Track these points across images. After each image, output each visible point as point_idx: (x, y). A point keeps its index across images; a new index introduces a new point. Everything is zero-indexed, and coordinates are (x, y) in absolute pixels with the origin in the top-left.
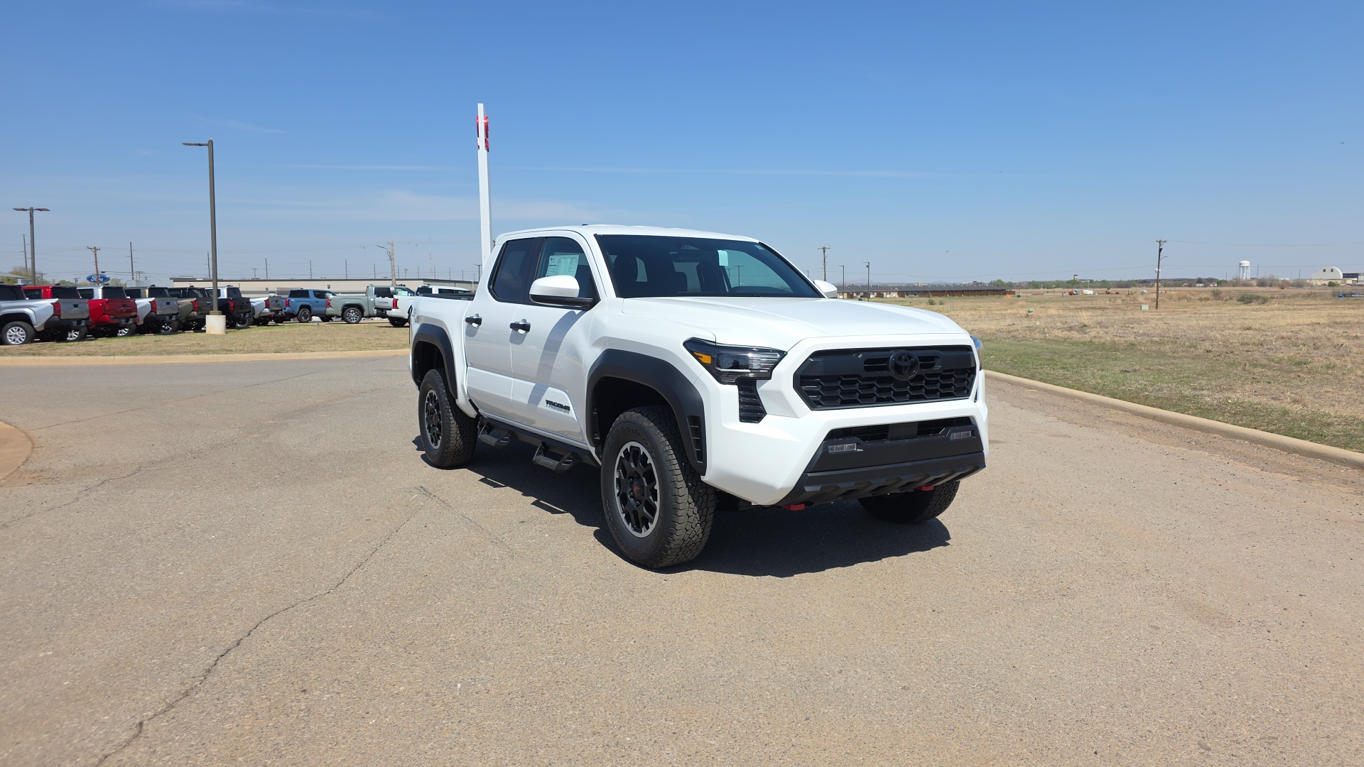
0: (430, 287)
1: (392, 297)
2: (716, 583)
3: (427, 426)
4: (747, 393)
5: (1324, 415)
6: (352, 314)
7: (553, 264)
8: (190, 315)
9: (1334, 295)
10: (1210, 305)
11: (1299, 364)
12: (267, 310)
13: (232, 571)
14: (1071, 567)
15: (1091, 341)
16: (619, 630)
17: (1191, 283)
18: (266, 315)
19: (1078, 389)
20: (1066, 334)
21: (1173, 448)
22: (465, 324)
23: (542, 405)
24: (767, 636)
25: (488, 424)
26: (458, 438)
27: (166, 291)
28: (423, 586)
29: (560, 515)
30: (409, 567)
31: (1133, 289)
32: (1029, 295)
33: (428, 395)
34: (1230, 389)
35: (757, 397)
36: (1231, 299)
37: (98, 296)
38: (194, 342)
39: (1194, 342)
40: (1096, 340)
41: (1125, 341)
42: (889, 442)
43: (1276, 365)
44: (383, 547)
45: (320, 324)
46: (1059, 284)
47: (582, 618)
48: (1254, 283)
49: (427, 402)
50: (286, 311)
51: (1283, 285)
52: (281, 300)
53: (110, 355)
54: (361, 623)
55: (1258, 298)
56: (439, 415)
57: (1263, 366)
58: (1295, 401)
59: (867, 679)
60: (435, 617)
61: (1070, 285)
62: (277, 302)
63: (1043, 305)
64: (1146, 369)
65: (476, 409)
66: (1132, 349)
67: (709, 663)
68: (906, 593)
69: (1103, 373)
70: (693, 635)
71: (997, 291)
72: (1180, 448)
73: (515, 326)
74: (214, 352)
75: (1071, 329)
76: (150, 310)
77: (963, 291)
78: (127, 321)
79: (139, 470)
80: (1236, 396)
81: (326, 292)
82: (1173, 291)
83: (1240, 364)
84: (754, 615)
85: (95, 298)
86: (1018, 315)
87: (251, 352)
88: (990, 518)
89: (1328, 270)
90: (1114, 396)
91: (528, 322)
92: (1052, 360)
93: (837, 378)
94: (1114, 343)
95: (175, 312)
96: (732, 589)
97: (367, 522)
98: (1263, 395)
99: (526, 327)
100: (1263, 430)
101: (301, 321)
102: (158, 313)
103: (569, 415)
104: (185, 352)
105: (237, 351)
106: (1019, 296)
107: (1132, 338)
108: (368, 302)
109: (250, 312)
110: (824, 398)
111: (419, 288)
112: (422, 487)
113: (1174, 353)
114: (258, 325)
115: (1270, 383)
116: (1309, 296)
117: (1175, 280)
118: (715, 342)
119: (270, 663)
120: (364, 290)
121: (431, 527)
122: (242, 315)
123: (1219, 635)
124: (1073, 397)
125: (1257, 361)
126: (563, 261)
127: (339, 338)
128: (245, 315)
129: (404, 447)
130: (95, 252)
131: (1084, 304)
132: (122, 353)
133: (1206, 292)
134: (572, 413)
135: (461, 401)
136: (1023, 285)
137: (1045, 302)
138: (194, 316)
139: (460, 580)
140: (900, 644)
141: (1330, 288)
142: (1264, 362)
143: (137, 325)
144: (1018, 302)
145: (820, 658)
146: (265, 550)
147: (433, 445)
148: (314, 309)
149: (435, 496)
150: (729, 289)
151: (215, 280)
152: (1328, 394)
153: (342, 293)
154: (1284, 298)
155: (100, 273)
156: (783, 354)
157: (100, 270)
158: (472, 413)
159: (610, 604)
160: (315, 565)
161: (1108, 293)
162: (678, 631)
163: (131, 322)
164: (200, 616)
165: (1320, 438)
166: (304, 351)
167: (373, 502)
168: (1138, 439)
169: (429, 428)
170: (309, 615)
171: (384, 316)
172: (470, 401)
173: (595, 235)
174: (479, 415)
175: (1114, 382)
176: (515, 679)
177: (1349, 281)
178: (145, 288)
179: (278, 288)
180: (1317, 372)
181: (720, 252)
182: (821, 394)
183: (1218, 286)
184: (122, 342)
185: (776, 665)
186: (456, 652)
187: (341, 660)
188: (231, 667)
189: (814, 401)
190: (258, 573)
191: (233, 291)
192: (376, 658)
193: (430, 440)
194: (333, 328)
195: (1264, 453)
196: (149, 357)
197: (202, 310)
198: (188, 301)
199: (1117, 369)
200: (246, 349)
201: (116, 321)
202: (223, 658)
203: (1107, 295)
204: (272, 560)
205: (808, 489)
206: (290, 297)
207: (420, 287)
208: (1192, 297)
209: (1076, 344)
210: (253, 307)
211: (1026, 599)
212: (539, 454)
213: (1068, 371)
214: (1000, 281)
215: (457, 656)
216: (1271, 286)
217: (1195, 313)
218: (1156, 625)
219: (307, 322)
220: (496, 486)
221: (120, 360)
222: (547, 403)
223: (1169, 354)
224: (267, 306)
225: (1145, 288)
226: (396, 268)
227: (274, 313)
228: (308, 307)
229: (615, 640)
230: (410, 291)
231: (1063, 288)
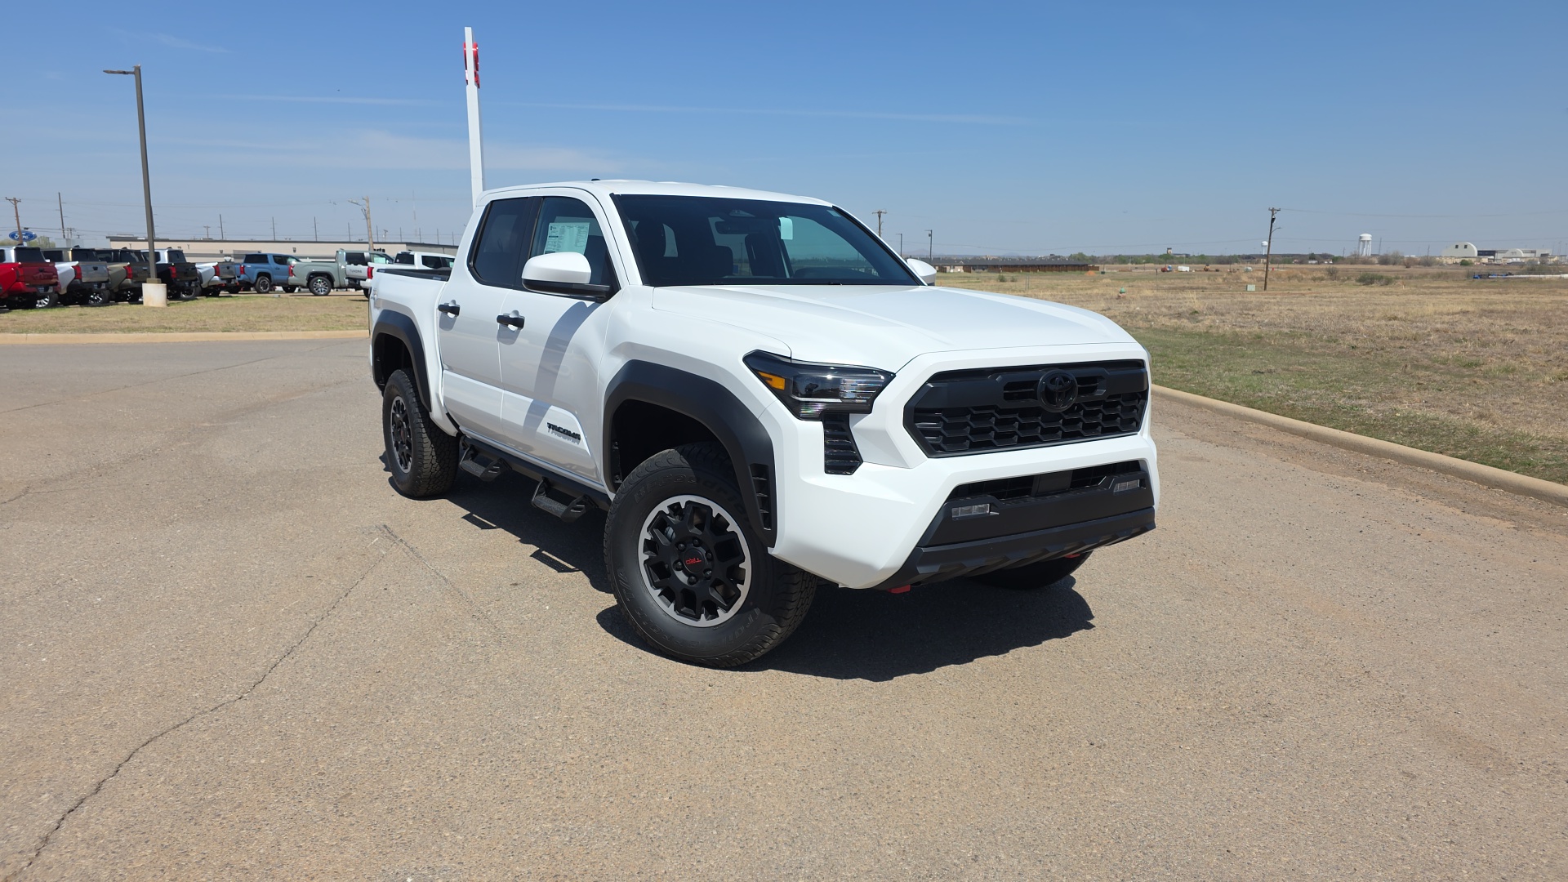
0: (412, 253)
1: (367, 265)
2: (781, 691)
3: (394, 443)
4: (836, 432)
5: (1524, 437)
6: (320, 283)
7: (554, 234)
8: (124, 282)
9: (1468, 276)
10: (1325, 286)
11: (1469, 365)
12: (217, 278)
13: (113, 657)
14: (1262, 666)
15: (1207, 332)
16: (647, 776)
17: (1302, 259)
18: (217, 284)
19: (1204, 395)
20: (1174, 322)
21: (1340, 477)
22: (437, 313)
23: (543, 429)
24: (861, 787)
25: (472, 447)
26: (434, 462)
27: (94, 253)
28: (373, 689)
29: (566, 575)
30: (357, 656)
31: (1235, 266)
32: (1115, 271)
33: (394, 403)
34: (1394, 397)
35: (850, 437)
36: (1349, 279)
37: (11, 259)
38: (127, 317)
39: (1333, 334)
40: (1213, 331)
41: (1250, 333)
42: (1032, 499)
43: (1442, 366)
44: (324, 622)
45: (282, 295)
46: (1149, 259)
47: (595, 752)
48: (1375, 260)
49: (393, 411)
50: (241, 279)
51: (1409, 263)
52: (233, 266)
53: (22, 333)
54: (278, 754)
55: (1380, 278)
56: (409, 430)
57: (1427, 368)
58: (1481, 416)
59: (1016, 873)
60: (386, 746)
61: (1162, 260)
62: (228, 268)
63: (1131, 284)
64: (1284, 370)
65: (457, 426)
66: (1259, 342)
67: (780, 839)
68: (1047, 711)
69: (1232, 374)
70: (755, 786)
71: (1078, 266)
72: (1349, 478)
73: (504, 320)
74: (149, 329)
75: (1179, 315)
76: (74, 276)
77: (1039, 266)
78: (46, 289)
79: (26, 492)
80: (1404, 408)
81: (287, 257)
82: (1282, 269)
83: (1398, 365)
84: (839, 750)
85: (7, 261)
86: (1108, 296)
87: (194, 331)
88: (1135, 584)
89: (1461, 247)
90: (1251, 405)
91: (521, 314)
92: (1166, 355)
93: (966, 411)
94: (1236, 335)
95: (105, 279)
96: (803, 702)
97: (308, 580)
98: (1437, 406)
99: (519, 322)
100: (1452, 456)
101: (259, 292)
102: (84, 280)
103: (580, 446)
104: (114, 330)
105: (177, 329)
106: (1103, 273)
107: (1256, 329)
108: (338, 269)
109: (196, 280)
110: (946, 441)
111: (398, 255)
112: (385, 527)
113: (1312, 348)
114: (207, 296)
115: (1440, 390)
116: (1439, 276)
117: (1284, 256)
118: (790, 358)
119: (137, 828)
120: (334, 254)
121: (392, 589)
122: (187, 283)
123: (1502, 788)
124: (1199, 406)
125: (1417, 361)
126: (567, 230)
127: (303, 314)
128: (190, 284)
129: (369, 466)
130: (15, 204)
131: (1178, 283)
132: (37, 330)
133: (1320, 270)
134: (583, 444)
135: (437, 414)
136: (1108, 259)
137: (1134, 280)
138: (128, 285)
139: (425, 681)
140: (1055, 805)
141: (1463, 267)
142: (1426, 362)
143: (59, 295)
144: (1102, 279)
145: (943, 831)
146: (164, 623)
147: (402, 468)
148: (275, 277)
149: (401, 541)
150: (790, 275)
151: (152, 239)
152: (1515, 407)
153: (310, 258)
154: (1410, 278)
155: (22, 229)
156: (890, 376)
157: (22, 226)
158: (451, 430)
159: (634, 727)
160: (229, 651)
161: (1207, 270)
162: (732, 777)
163: (51, 290)
164: (53, 736)
165: (1527, 468)
166: (258, 330)
167: (319, 548)
168: (1294, 465)
169: (396, 445)
170: (207, 737)
171: (358, 288)
172: (448, 414)
173: (612, 195)
174: (460, 434)
175: (1247, 386)
176: (493, 869)
177: (1485, 260)
178: (68, 249)
179: (234, 251)
180: (1494, 377)
181: (782, 219)
182: (942, 434)
183: (1333, 264)
184: (42, 315)
185: (879, 845)
186: (410, 815)
187: (241, 825)
188: (79, 834)
189: (933, 445)
190: (148, 662)
191: (175, 255)
192: (292, 824)
193: (398, 461)
194: (297, 301)
195: (1458, 487)
196: (69, 335)
197: (137, 276)
198: (120, 266)
199: (1248, 370)
200: (188, 326)
201: (33, 290)
202: (70, 817)
203: (1205, 273)
204: (170, 641)
205: (921, 570)
206: (246, 262)
207: (400, 253)
208: (1304, 276)
209: (1190, 335)
210: (200, 274)
211: (1215, 722)
212: (539, 493)
213: (1187, 371)
214: (1081, 254)
215: (411, 822)
216: (1394, 264)
217: (1316, 297)
218: (1409, 770)
219: (267, 293)
220: (484, 526)
221: (34, 338)
222: (550, 427)
223: (1307, 351)
224: (217, 274)
225: (1249, 264)
226: (373, 229)
227: (225, 282)
228: (267, 275)
229: (642, 795)
230: (388, 258)
231: (1155, 263)
